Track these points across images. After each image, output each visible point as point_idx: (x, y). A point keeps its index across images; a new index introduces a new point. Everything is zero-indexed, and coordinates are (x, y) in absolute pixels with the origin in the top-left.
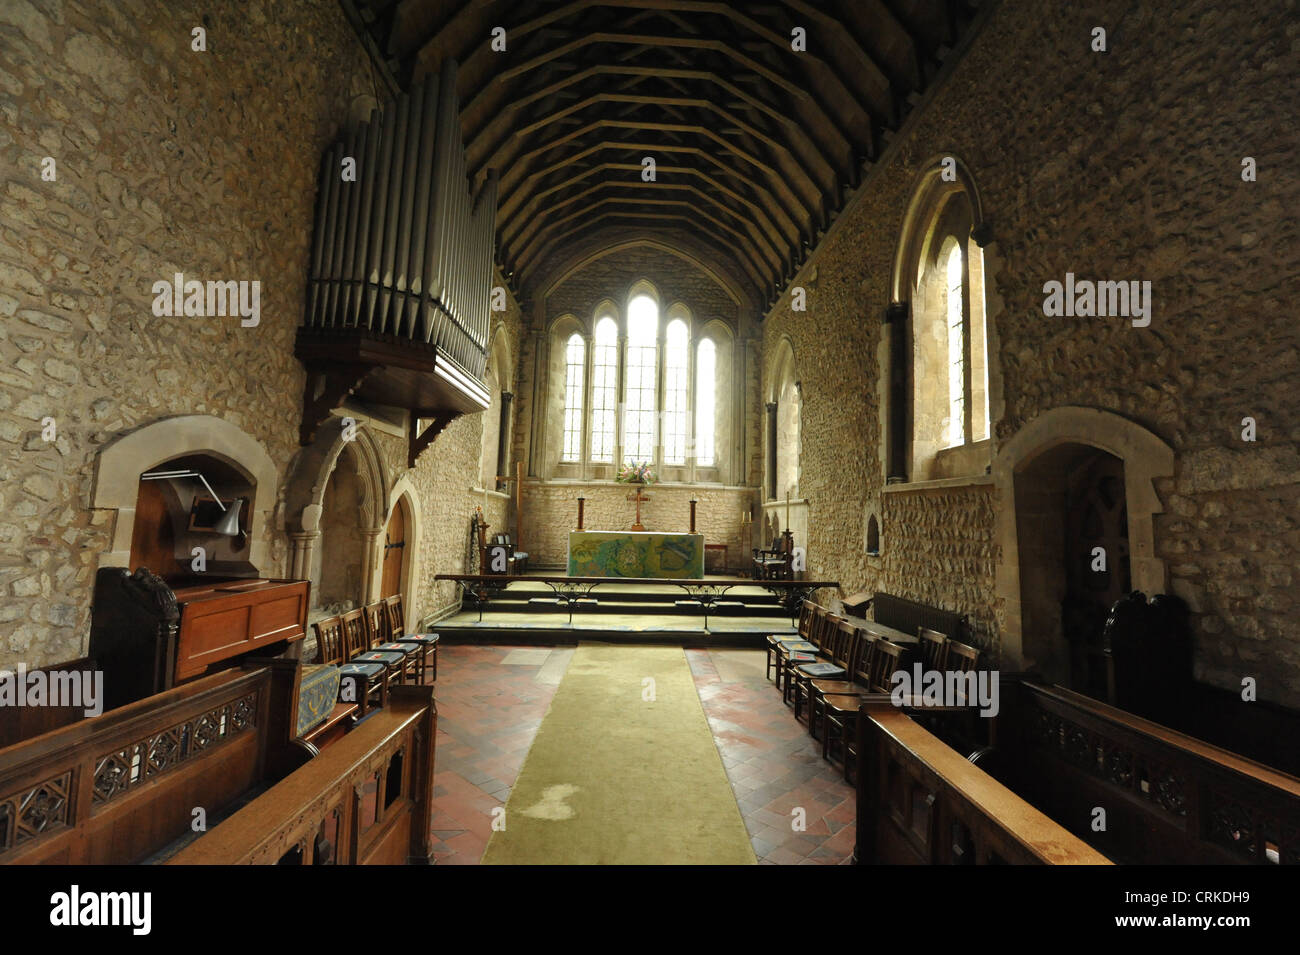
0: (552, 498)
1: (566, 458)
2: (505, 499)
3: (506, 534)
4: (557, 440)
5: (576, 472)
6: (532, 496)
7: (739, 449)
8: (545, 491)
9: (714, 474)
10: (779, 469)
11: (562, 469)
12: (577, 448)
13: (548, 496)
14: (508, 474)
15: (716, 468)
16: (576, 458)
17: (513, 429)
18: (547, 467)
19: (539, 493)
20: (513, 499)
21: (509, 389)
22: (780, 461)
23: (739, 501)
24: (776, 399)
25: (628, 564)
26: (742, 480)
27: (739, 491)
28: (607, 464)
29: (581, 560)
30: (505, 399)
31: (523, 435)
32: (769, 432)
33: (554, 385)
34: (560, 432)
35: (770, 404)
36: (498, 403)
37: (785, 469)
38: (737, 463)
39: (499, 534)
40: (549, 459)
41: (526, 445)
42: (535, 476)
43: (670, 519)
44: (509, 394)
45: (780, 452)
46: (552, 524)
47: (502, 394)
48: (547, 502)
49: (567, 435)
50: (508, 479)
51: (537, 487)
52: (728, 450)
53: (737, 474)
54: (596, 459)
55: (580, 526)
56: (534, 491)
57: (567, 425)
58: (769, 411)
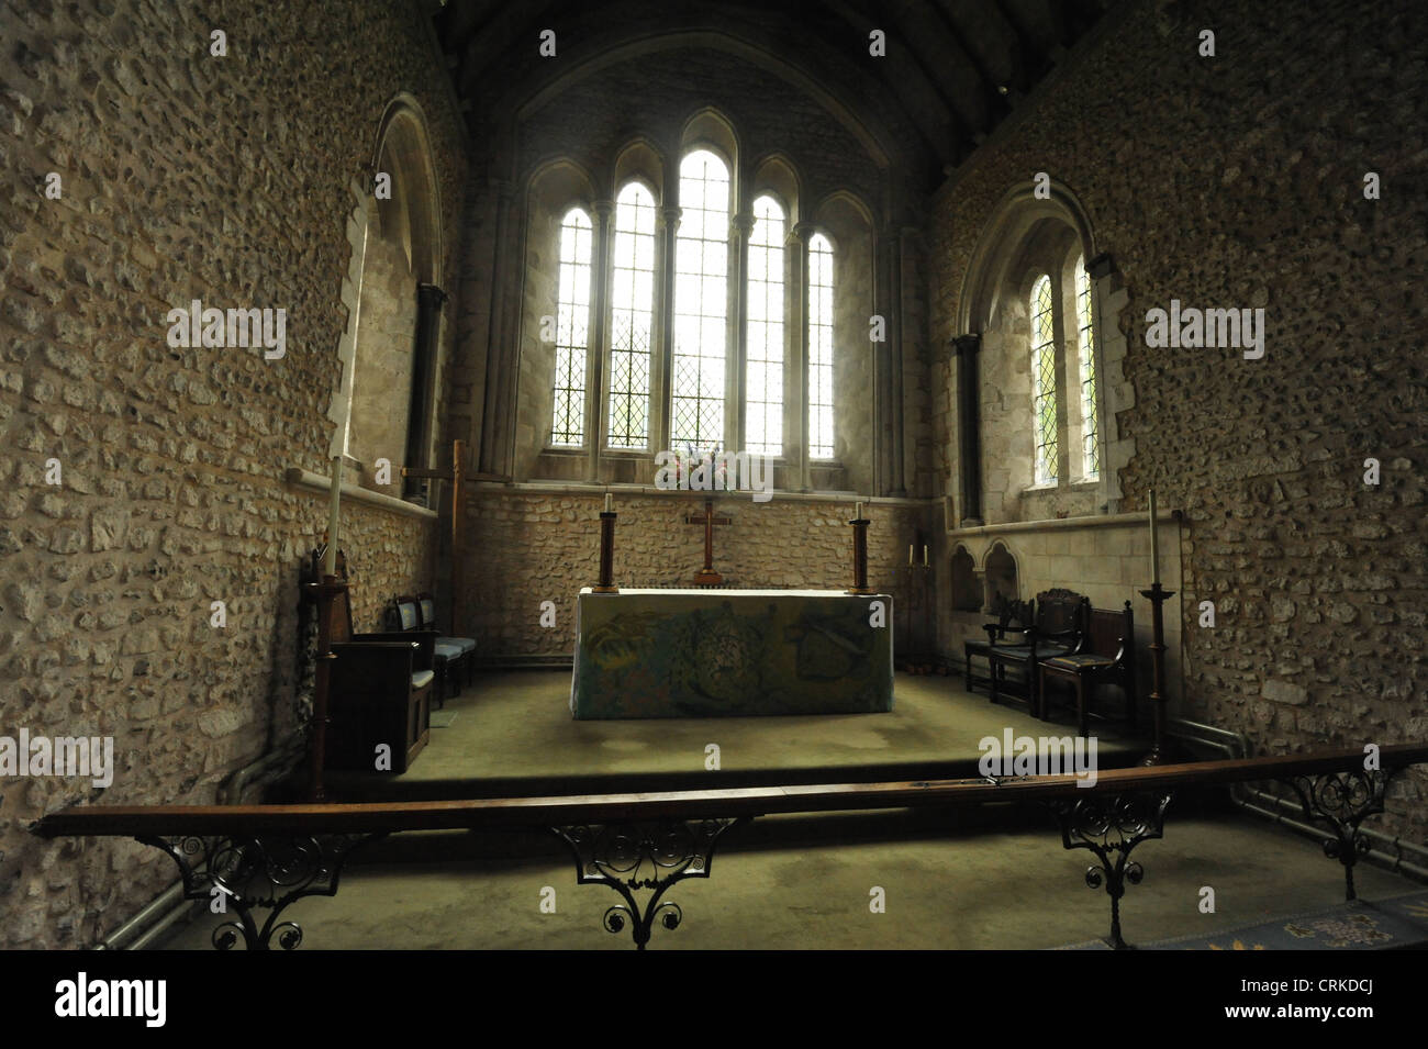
0: (529, 518)
1: (558, 442)
2: (423, 519)
3: (424, 597)
4: (540, 404)
5: (579, 469)
6: (487, 515)
7: (890, 427)
8: (516, 504)
9: (838, 474)
10: (987, 461)
11: (551, 462)
12: (578, 423)
13: (523, 513)
14: (432, 463)
15: (841, 466)
16: (576, 443)
17: (444, 371)
18: (519, 458)
19: (502, 510)
20: (445, 518)
21: (436, 281)
22: (989, 446)
23: (896, 524)
24: (976, 326)
25: (723, 669)
26: (897, 485)
27: (895, 507)
28: (637, 455)
29: (611, 662)
30: (427, 301)
31: (468, 388)
32: (961, 392)
33: (533, 294)
34: (546, 390)
35: (965, 338)
36: (410, 306)
37: (1002, 461)
38: (885, 455)
39: (404, 600)
40: (524, 440)
41: (475, 409)
42: (493, 472)
43: (769, 559)
44: (435, 290)
45: (988, 430)
46: (532, 572)
47: (419, 287)
48: (520, 526)
49: (560, 399)
50: (434, 475)
51: (496, 495)
52: (868, 430)
53: (886, 477)
54: (616, 444)
55: (606, 580)
56: (490, 504)
57: (561, 379)
58: (960, 352)
